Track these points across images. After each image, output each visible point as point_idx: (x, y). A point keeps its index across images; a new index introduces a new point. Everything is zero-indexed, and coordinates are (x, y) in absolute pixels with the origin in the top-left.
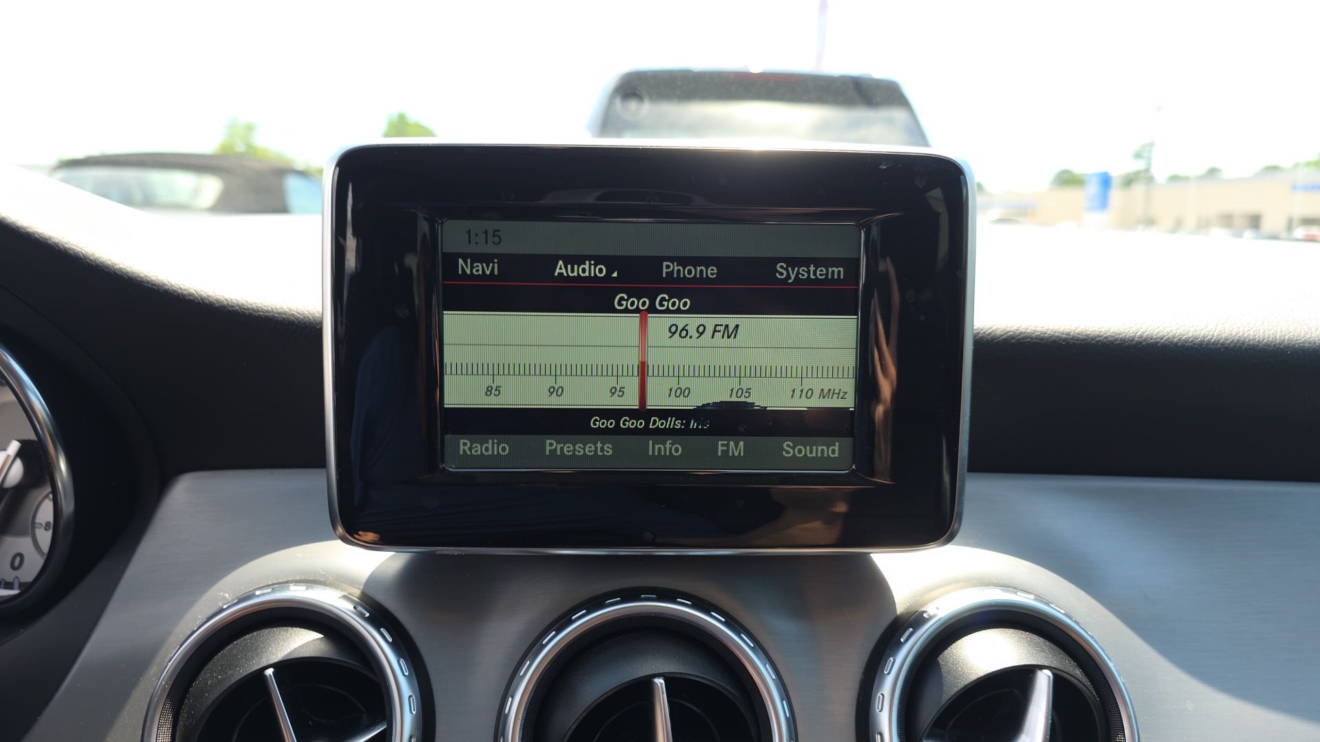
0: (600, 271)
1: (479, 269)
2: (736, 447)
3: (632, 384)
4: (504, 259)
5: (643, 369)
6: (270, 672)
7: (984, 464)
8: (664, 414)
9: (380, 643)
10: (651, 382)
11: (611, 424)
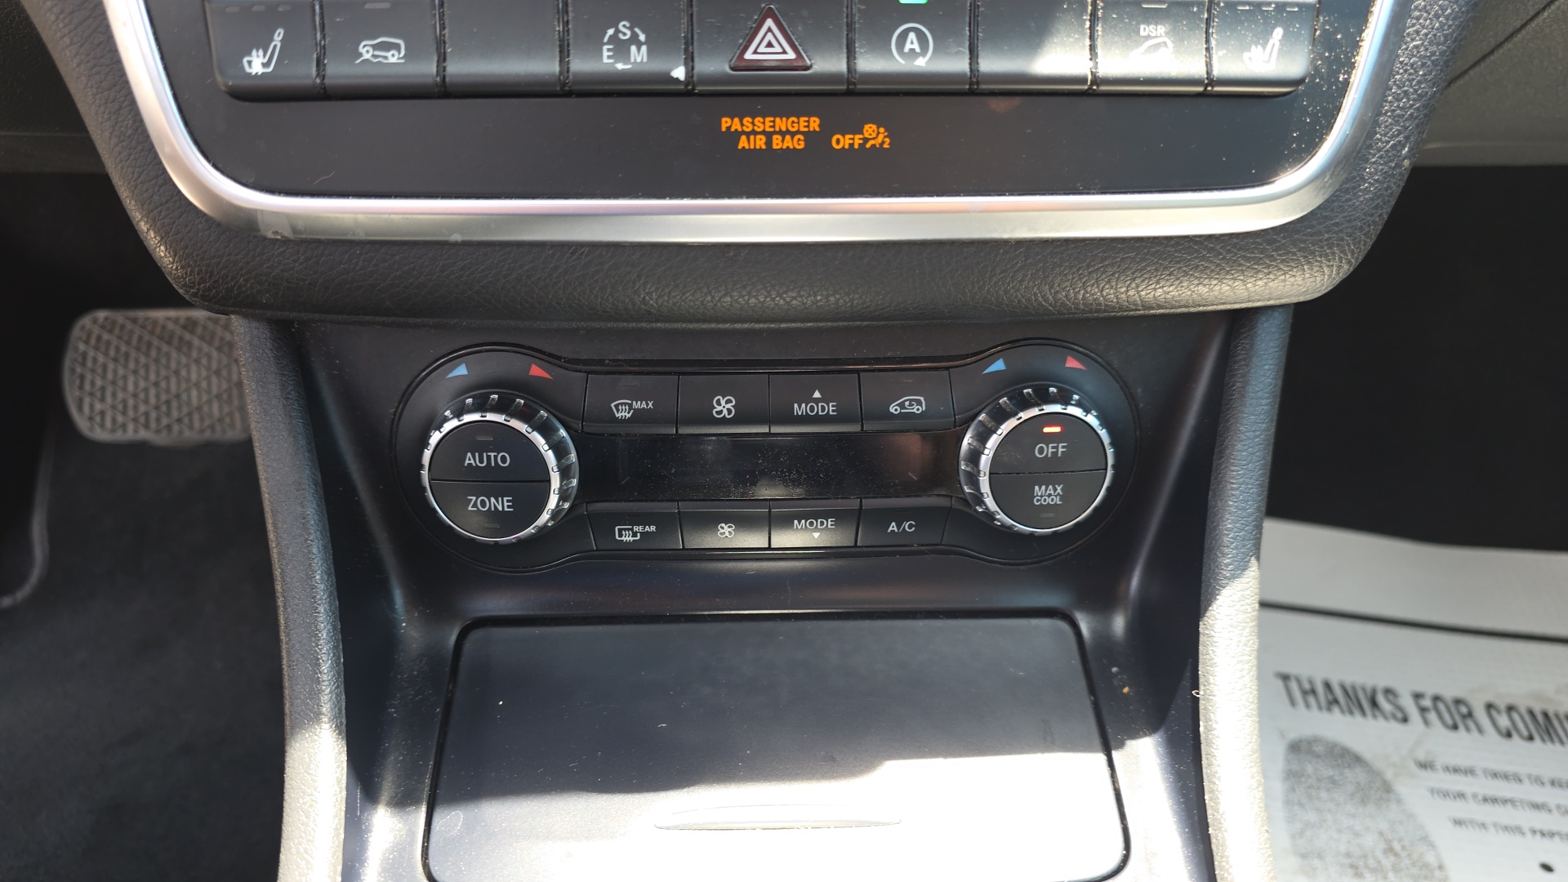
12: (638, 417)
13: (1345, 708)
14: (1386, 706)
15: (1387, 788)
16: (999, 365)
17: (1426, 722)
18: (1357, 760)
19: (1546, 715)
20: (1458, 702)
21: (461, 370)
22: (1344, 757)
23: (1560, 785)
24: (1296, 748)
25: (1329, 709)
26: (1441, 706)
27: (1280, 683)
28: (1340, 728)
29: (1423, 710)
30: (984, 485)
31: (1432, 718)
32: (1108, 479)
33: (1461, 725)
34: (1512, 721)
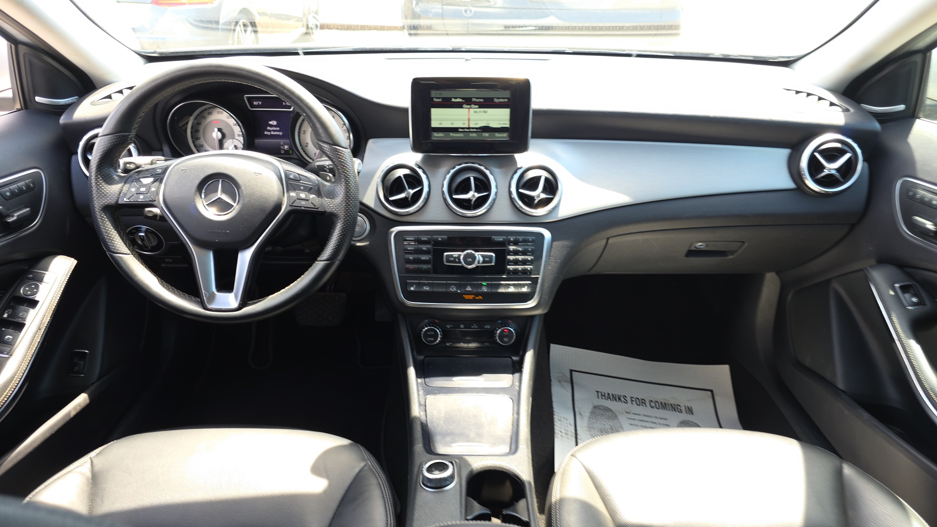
0: (460, 100)
1: (438, 100)
2: (486, 135)
3: (467, 122)
4: (443, 98)
5: (469, 120)
6: (402, 176)
7: (533, 137)
8: (473, 128)
9: (420, 171)
10: (471, 122)
11: (462, 130)
12: (451, 328)
13: (612, 400)
14: (622, 399)
15: (616, 417)
16: (500, 321)
17: (632, 404)
18: (611, 410)
19: (665, 404)
20: (642, 399)
21: (426, 321)
22: (607, 410)
24: (595, 407)
25: (608, 400)
26: (637, 400)
27: (596, 393)
28: (608, 404)
29: (632, 400)
30: (497, 338)
31: (634, 403)
32: (514, 337)
33: (641, 405)
34: (655, 405)
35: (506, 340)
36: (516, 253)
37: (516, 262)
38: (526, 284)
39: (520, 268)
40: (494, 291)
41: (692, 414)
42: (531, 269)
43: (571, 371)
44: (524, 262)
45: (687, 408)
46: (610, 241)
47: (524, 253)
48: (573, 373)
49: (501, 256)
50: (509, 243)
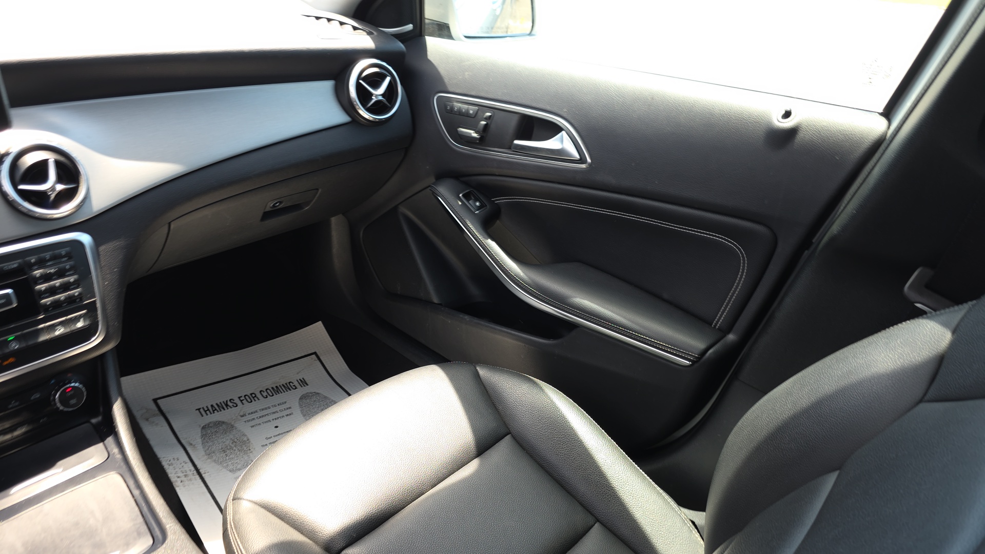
7: (15, 105)
13: (219, 410)
14: (230, 404)
15: (232, 426)
16: (53, 382)
17: (243, 404)
18: (223, 422)
19: (277, 387)
20: (251, 394)
22: (219, 424)
23: (281, 405)
24: (203, 428)
25: (214, 413)
26: (247, 397)
27: (197, 411)
28: (217, 416)
29: (241, 401)
30: (58, 405)
31: (244, 402)
32: (85, 394)
33: (253, 400)
34: (267, 393)
35: (73, 402)
36: (46, 278)
37: (52, 291)
38: (80, 317)
39: (62, 296)
40: (31, 342)
41: (308, 385)
42: (80, 294)
43: (155, 401)
44: (66, 287)
45: (300, 382)
46: (172, 226)
47: (60, 274)
48: (159, 401)
49: (25, 289)
50: (31, 267)
